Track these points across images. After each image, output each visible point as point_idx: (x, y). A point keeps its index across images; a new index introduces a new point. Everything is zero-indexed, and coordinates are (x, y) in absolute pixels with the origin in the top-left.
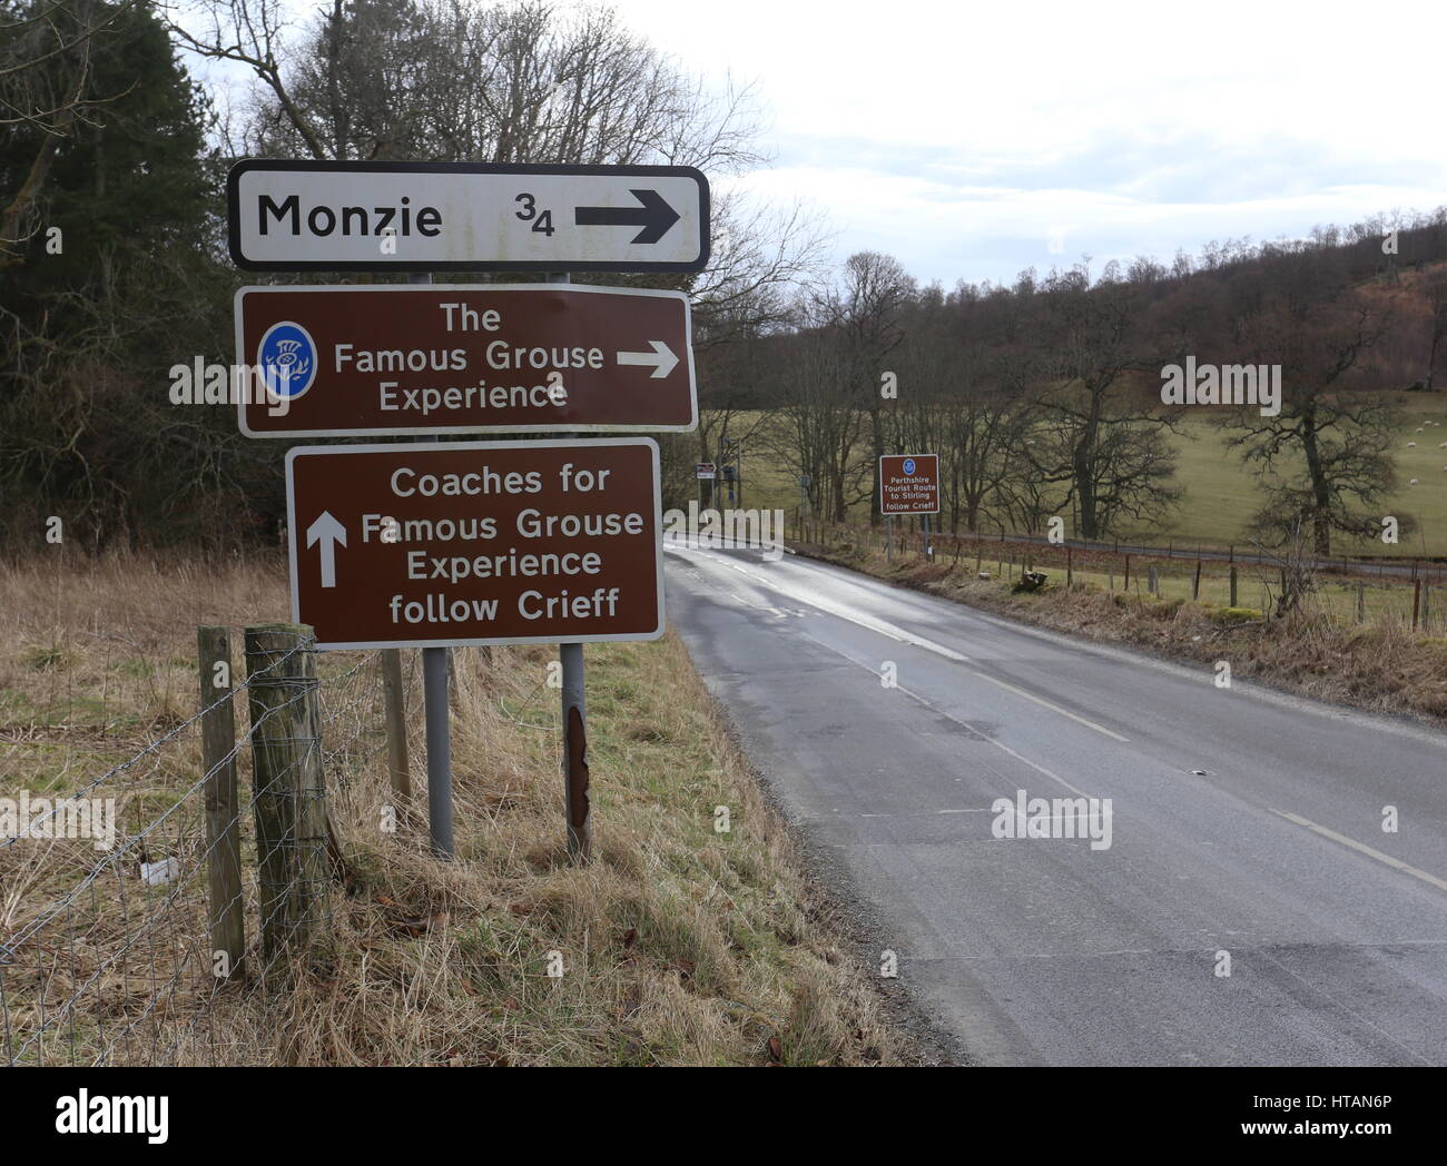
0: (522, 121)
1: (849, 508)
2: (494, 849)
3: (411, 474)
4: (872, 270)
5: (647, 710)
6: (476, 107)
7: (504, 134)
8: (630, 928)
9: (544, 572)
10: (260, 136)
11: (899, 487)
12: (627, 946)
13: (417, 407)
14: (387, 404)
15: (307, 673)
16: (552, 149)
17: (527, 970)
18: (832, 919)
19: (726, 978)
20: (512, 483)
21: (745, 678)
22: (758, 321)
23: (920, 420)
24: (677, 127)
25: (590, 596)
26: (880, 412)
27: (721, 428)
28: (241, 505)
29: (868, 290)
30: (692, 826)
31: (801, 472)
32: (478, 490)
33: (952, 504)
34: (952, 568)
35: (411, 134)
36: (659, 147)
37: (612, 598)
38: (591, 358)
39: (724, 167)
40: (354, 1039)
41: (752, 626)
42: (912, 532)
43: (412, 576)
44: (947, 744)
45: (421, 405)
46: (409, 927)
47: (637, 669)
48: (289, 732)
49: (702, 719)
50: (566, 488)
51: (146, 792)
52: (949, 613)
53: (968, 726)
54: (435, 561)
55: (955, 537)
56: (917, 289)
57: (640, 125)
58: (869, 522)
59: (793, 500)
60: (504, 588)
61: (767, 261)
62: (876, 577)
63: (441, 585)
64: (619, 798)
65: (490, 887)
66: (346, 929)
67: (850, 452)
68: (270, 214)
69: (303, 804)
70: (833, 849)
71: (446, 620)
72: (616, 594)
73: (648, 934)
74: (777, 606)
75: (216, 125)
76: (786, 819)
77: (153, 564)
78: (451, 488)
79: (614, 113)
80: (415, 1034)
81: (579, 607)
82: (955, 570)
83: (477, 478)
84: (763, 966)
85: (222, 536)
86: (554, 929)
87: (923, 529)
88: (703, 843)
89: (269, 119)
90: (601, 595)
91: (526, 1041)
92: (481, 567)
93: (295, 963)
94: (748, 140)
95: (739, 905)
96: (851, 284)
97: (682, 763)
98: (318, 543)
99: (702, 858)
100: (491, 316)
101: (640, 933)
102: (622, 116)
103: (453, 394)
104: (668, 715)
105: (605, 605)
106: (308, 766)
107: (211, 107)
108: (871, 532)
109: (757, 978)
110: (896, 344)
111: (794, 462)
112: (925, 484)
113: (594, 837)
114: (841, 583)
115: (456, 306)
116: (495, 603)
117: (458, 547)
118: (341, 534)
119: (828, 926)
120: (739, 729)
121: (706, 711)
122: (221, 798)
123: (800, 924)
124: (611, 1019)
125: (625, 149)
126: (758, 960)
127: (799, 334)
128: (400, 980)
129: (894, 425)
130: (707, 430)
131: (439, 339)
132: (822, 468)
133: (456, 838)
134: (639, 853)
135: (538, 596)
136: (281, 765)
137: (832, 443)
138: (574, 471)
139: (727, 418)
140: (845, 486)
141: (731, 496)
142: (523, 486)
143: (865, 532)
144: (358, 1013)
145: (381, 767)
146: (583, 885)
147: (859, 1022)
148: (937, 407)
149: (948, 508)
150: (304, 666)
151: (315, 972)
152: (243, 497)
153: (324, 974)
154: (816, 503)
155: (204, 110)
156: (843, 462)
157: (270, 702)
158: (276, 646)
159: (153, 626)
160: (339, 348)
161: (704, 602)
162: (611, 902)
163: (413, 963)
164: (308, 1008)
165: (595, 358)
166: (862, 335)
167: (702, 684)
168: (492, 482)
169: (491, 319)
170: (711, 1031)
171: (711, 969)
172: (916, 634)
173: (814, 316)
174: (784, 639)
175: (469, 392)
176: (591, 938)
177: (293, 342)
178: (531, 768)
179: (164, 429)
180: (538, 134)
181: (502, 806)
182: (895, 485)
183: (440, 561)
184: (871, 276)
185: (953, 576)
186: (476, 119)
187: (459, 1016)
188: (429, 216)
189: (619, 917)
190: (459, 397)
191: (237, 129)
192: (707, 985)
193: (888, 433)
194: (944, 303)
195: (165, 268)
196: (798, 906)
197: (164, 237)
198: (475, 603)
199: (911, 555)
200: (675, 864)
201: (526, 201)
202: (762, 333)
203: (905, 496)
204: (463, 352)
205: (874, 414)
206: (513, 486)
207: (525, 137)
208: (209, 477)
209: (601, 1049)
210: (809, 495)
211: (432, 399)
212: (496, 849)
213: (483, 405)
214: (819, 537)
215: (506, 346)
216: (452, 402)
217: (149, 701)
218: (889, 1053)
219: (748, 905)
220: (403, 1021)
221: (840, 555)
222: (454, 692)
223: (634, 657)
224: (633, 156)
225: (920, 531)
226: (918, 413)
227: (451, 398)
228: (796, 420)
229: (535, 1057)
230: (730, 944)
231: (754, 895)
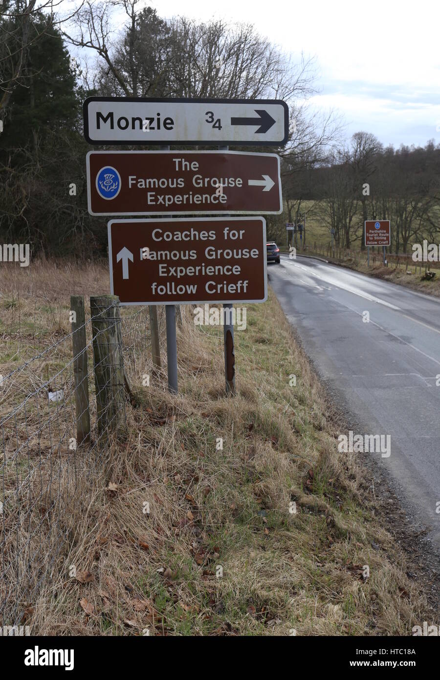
0: (213, 75)
1: (352, 243)
2: (195, 389)
3: (161, 231)
4: (364, 139)
5: (262, 330)
6: (193, 68)
7: (205, 80)
8: (251, 423)
9: (217, 273)
10: (100, 81)
11: (373, 234)
12: (250, 431)
13: (163, 203)
14: (151, 202)
15: (116, 316)
16: (225, 87)
17: (207, 440)
18: (338, 420)
19: (291, 444)
20: (203, 235)
21: (304, 316)
22: (313, 162)
23: (383, 205)
24: (280, 77)
25: (236, 284)
26: (366, 202)
27: (297, 208)
28: (92, 239)
29: (362, 149)
30: (279, 380)
31: (331, 227)
32: (189, 238)
33: (396, 241)
34: (395, 269)
35: (165, 80)
36: (271, 86)
37: (245, 285)
38: (237, 182)
39: (299, 95)
40: (135, 468)
41: (308, 294)
42: (379, 253)
43: (161, 274)
44: (390, 346)
45: (165, 203)
46: (159, 421)
47: (258, 312)
48: (108, 340)
49: (285, 334)
50: (226, 238)
51: (51, 362)
52: (393, 289)
53: (399, 338)
54: (170, 268)
55: (397, 256)
56: (383, 148)
57: (263, 76)
58: (360, 249)
59: (328, 239)
60: (200, 280)
61: (318, 136)
62: (362, 273)
63: (173, 279)
64: (249, 368)
65: (193, 405)
66: (132, 422)
67: (353, 219)
68: (101, 120)
69: (114, 371)
70: (340, 390)
71: (175, 293)
72: (247, 283)
73: (259, 426)
74: (319, 285)
75: (81, 75)
76: (320, 377)
77: (55, 264)
78: (177, 238)
79: (252, 71)
80: (161, 466)
81: (231, 289)
82: (396, 271)
83: (189, 233)
84: (307, 439)
85: (84, 253)
86: (219, 423)
87: (383, 252)
88: (283, 388)
89: (105, 74)
90: (241, 283)
91: (207, 470)
92: (190, 271)
93: (111, 436)
94: (310, 83)
95: (298, 414)
96: (354, 146)
97: (276, 353)
98: (121, 260)
99: (283, 394)
100: (195, 164)
101: (256, 425)
102: (255, 73)
103: (178, 198)
104: (271, 332)
105: (242, 288)
106: (116, 355)
107: (79, 68)
108: (361, 253)
109: (305, 445)
110: (373, 172)
111: (328, 223)
112: (384, 233)
113: (237, 384)
114: (347, 275)
115: (180, 160)
116: (196, 286)
117: (180, 263)
118: (131, 257)
119: (336, 423)
120: (302, 338)
121: (287, 331)
122: (80, 367)
123: (324, 422)
124: (243, 461)
125: (257, 87)
126: (305, 437)
127: (332, 167)
128: (154, 443)
129: (371, 207)
130: (291, 209)
131: (172, 174)
132: (340, 225)
133: (179, 384)
134: (256, 391)
135: (214, 284)
136: (105, 354)
137: (345, 215)
138: (230, 231)
139: (300, 203)
140: (350, 233)
141: (301, 237)
142: (208, 237)
143: (358, 253)
144: (137, 457)
145: (148, 353)
146: (231, 405)
147: (347, 463)
148: (390, 199)
149: (395, 243)
150: (115, 314)
151: (119, 440)
152: (93, 237)
153: (123, 441)
154: (338, 240)
155: (76, 69)
156: (350, 223)
157: (101, 328)
158: (103, 304)
159: (55, 291)
160: (130, 177)
161: (288, 283)
162: (243, 412)
163: (160, 437)
164: (116, 455)
165: (239, 182)
166: (359, 168)
167: (286, 319)
168: (195, 235)
169: (195, 166)
170: (284, 467)
171: (285, 441)
172: (378, 298)
173: (338, 159)
174: (322, 300)
175: (185, 197)
176: (234, 427)
177: (111, 175)
178: (211, 354)
179: (59, 207)
180: (219, 80)
181: (198, 371)
182: (371, 233)
183: (172, 269)
184: (363, 142)
185: (395, 273)
186: (193, 74)
187: (179, 459)
188: (168, 121)
189: (247, 418)
190: (181, 199)
191: (90, 77)
192: (283, 448)
193: (369, 211)
194: (395, 154)
195: (60, 138)
196: (323, 414)
197: (60, 125)
198: (187, 286)
199: (378, 263)
200: (272, 397)
201: (210, 115)
202: (315, 167)
203: (375, 238)
204: (183, 180)
205: (363, 202)
206: (204, 237)
207: (214, 81)
208: (79, 228)
209: (238, 473)
210: (335, 237)
211: (169, 200)
212: (195, 390)
213: (191, 202)
214: (339, 255)
215: (201, 177)
216: (178, 201)
217: (53, 324)
218: (359, 477)
219: (302, 414)
220: (155, 461)
221: (347, 263)
222: (180, 322)
223: (257, 307)
224: (260, 90)
225: (382, 253)
226: (382, 202)
227: (178, 199)
228: (329, 205)
229: (210, 477)
230: (293, 430)
231: (305, 410)
